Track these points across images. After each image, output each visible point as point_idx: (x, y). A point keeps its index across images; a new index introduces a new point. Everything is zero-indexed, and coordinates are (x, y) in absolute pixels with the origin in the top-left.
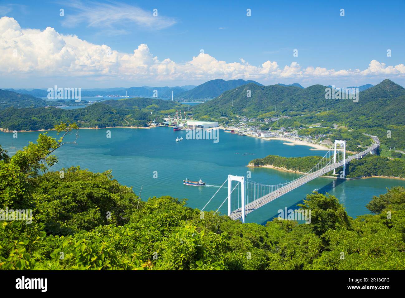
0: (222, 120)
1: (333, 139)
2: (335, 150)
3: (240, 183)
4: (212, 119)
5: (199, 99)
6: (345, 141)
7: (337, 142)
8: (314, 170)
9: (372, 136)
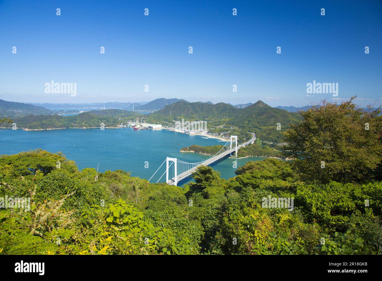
0: (164, 123)
1: (230, 135)
2: (231, 141)
3: (174, 162)
4: (158, 123)
5: (150, 110)
6: (237, 136)
7: (232, 136)
8: (219, 154)
9: (252, 133)
